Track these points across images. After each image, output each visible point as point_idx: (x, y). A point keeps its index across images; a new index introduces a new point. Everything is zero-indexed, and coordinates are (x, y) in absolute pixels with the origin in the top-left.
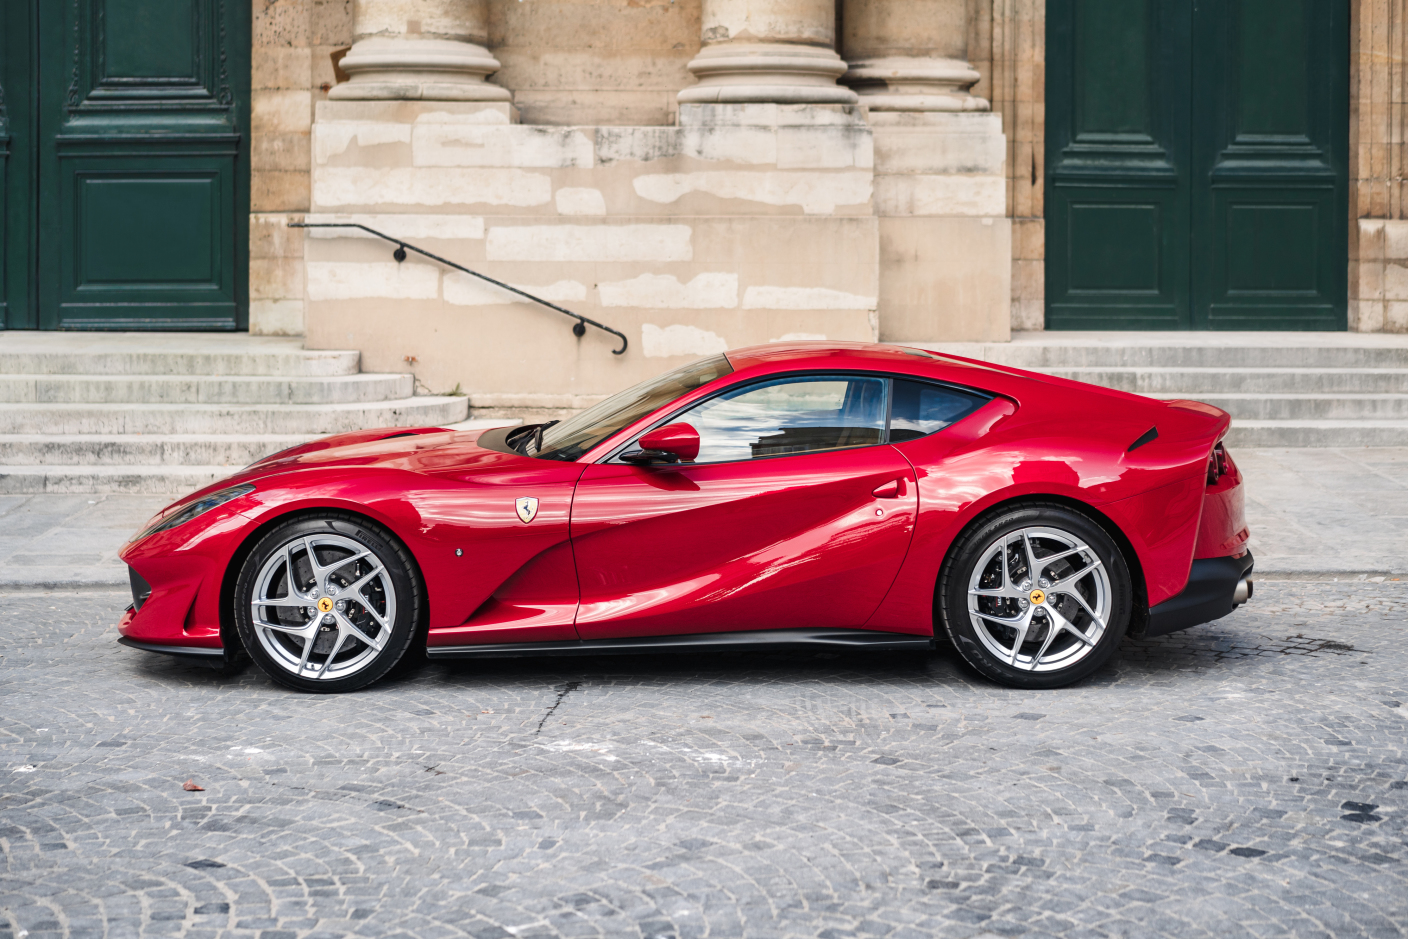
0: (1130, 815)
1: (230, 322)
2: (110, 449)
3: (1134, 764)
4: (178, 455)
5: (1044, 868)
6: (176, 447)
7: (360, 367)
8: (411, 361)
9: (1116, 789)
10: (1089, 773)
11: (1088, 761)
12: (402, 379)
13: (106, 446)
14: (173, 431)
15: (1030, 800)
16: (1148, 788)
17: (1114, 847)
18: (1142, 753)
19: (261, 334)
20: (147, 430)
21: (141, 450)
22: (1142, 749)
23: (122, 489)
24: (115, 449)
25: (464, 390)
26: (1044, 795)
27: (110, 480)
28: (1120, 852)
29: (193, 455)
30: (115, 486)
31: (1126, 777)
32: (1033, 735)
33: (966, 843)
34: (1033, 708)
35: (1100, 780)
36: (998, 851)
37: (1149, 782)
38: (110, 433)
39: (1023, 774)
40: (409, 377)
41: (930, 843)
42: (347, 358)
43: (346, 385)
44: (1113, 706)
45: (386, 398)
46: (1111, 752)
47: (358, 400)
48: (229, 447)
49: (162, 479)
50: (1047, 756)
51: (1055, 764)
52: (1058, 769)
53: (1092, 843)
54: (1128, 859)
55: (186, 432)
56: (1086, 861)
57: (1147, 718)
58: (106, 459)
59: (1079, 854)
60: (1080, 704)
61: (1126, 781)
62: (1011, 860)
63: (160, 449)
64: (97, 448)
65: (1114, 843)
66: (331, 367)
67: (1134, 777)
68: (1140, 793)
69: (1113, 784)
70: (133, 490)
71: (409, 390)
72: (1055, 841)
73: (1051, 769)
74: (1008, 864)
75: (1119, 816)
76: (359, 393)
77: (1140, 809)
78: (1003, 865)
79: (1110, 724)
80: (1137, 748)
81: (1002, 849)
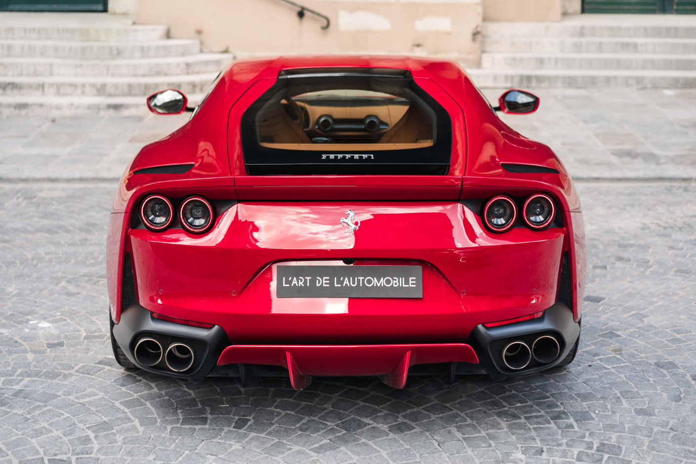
0: (680, 400)
1: (100, 7)
2: (11, 86)
3: (674, 346)
4: (52, 90)
5: (621, 457)
6: (51, 85)
7: (168, 35)
8: (199, 32)
9: (665, 372)
10: (643, 355)
11: (641, 343)
12: (192, 43)
13: (9, 84)
14: (51, 74)
15: (603, 382)
16: (688, 371)
17: (672, 434)
18: (678, 336)
19: (114, 14)
20: (36, 74)
21: (30, 87)
22: (679, 332)
23: (17, 111)
24: (15, 86)
25: (231, 49)
26: (613, 377)
27: (9, 106)
28: (677, 439)
29: (62, 90)
30: (12, 110)
31: (670, 359)
32: (598, 317)
33: (559, 428)
34: (595, 291)
35: (652, 361)
36: (583, 437)
37: (688, 365)
38: (13, 75)
39: (595, 355)
40: (197, 42)
41: (532, 427)
42: (161, 30)
43: (158, 48)
44: (651, 290)
45: (183, 55)
46: (656, 334)
47: (165, 56)
48: (84, 85)
49: (41, 105)
50: (611, 338)
51: (617, 346)
52: (618, 351)
53: (656, 429)
54: (686, 448)
55: (59, 75)
56: (653, 449)
57: (676, 302)
58: (9, 92)
59: (646, 441)
60: (627, 288)
61: (671, 363)
62: (595, 447)
63: (42, 86)
64: (3, 86)
65: (671, 429)
66: (151, 35)
67: (677, 359)
68: (684, 376)
69: (662, 368)
70: (23, 112)
71: (197, 49)
72: (626, 426)
73: (615, 351)
74: (593, 451)
75: (672, 400)
76: (166, 51)
77: (687, 392)
78: (589, 452)
79: (651, 307)
80: (674, 331)
81: (587, 433)
